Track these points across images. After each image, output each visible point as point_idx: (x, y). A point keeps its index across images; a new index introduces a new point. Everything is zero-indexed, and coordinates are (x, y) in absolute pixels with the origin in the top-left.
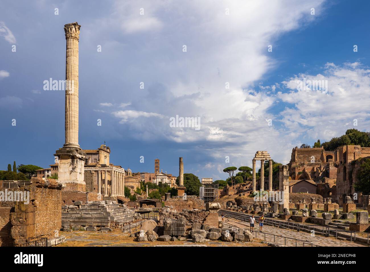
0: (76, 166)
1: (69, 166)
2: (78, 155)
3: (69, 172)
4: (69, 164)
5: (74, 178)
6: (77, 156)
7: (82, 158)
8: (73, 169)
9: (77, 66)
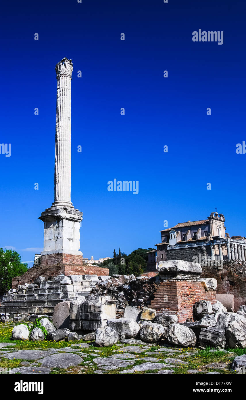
0: (62, 230)
1: (54, 230)
9: (67, 106)
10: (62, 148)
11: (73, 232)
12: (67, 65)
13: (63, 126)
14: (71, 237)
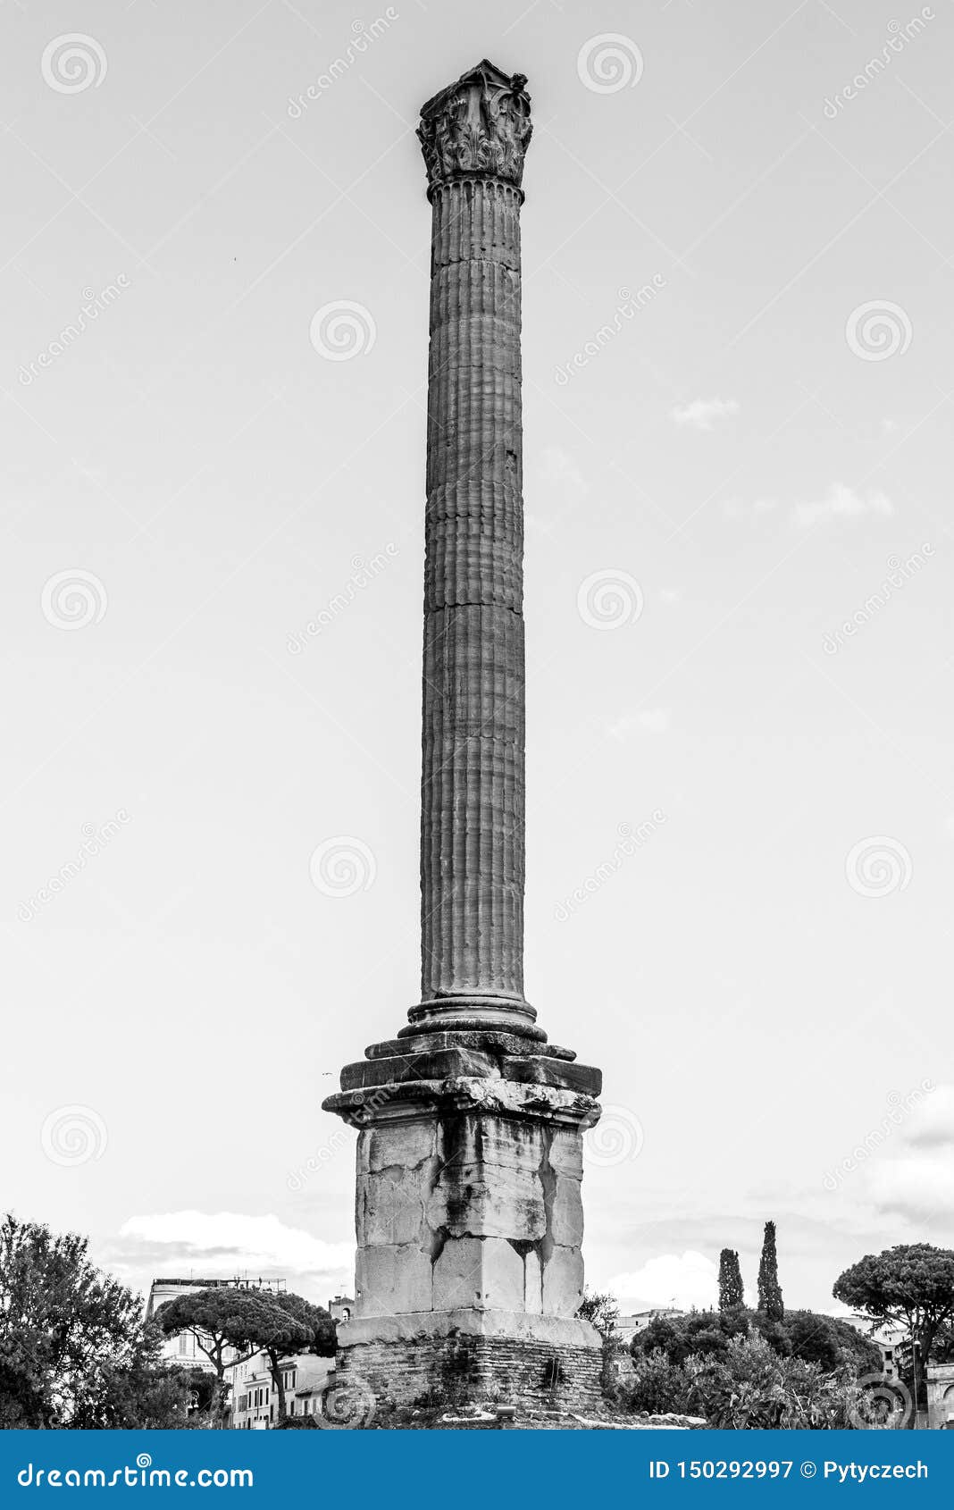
0: (476, 1186)
1: (426, 1185)
2: (493, 1087)
3: (429, 1243)
4: (429, 1166)
5: (455, 1293)
6: (477, 1091)
7: (544, 1106)
8: (456, 1209)
9: (498, 379)
10: (472, 652)
11: (544, 1196)
12: (494, 111)
13: (474, 510)
14: (531, 1230)
